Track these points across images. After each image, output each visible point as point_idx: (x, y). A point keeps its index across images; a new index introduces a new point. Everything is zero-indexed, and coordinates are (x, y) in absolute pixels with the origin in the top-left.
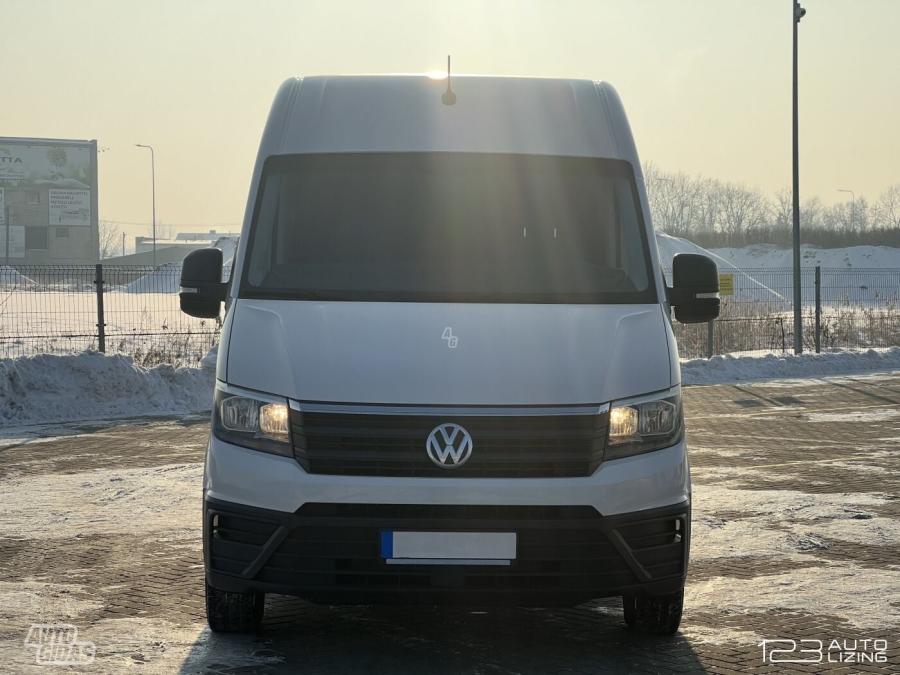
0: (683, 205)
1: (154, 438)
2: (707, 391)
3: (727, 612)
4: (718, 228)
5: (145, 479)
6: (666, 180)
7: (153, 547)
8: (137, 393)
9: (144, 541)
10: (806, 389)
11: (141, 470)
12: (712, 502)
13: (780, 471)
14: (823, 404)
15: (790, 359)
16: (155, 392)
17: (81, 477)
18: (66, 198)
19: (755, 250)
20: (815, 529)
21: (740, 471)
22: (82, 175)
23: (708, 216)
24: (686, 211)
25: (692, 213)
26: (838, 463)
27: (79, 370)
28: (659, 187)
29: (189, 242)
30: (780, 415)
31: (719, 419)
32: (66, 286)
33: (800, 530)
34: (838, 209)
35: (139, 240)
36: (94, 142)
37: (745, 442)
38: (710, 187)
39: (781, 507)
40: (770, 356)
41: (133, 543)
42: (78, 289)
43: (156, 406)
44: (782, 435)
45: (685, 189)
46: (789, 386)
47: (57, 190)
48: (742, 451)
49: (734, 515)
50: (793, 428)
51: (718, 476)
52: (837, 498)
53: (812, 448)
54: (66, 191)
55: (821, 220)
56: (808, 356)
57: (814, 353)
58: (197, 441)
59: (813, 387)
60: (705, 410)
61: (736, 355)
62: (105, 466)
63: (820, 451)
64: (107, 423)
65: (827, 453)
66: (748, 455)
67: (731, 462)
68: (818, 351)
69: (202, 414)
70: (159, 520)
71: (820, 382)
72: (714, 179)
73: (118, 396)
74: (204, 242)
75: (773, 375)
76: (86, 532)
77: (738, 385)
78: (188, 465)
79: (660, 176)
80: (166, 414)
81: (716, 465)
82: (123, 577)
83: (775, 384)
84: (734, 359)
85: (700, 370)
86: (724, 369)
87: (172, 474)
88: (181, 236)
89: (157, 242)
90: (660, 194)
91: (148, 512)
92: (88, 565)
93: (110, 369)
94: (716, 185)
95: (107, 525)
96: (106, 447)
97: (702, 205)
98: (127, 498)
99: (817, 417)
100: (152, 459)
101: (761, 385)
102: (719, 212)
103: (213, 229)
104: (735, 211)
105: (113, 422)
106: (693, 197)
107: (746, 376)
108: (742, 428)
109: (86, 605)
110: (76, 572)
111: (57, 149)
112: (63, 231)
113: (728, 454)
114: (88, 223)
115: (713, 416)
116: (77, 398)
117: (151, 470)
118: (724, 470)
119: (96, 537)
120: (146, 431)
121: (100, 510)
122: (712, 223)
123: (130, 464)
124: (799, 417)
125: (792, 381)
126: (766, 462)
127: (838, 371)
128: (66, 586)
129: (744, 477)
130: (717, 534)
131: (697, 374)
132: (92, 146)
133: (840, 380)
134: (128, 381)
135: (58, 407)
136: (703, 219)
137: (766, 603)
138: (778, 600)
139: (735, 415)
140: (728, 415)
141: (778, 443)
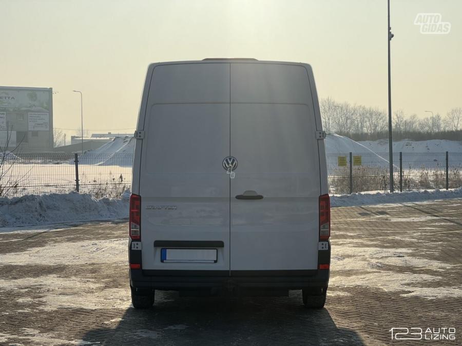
0: (347, 119)
1: (104, 229)
2: (348, 209)
3: (338, 287)
4: (365, 130)
5: (106, 244)
6: (339, 107)
7: (116, 267)
8: (93, 210)
9: (113, 265)
10: (393, 208)
11: (103, 241)
12: (341, 252)
13: (372, 241)
14: (399, 214)
15: (388, 195)
16: (101, 210)
17: (79, 244)
18: (38, 117)
19: (382, 142)
20: (380, 261)
21: (355, 241)
22: (45, 105)
23: (360, 124)
24: (349, 121)
25: (352, 122)
26: (398, 238)
27: (69, 200)
28: (335, 110)
29: (98, 138)
30: (379, 219)
31: (351, 221)
32: (40, 161)
33: (374, 261)
34: (426, 120)
35: (73, 138)
36: (51, 89)
37: (360, 229)
38: (361, 110)
39: (369, 253)
40: (378, 193)
41: (109, 266)
42: (45, 163)
43: (101, 216)
44: (377, 227)
45: (348, 111)
46: (386, 207)
47: (33, 113)
48: (358, 233)
49: (349, 256)
50: (383, 224)
51: (345, 242)
52: (392, 250)
53: (389, 232)
54: (37, 113)
55: (418, 126)
56: (396, 193)
57: (400, 192)
58: (123, 230)
59: (397, 207)
60: (345, 217)
61: (363, 193)
62: (87, 240)
63: (392, 233)
64: (82, 223)
65: (394, 234)
66: (361, 235)
67: (352, 237)
68: (401, 191)
69: (122, 219)
70: (116, 258)
71: (401, 205)
72: (363, 106)
73: (86, 212)
74: (105, 138)
75: (380, 202)
76: (89, 262)
77: (363, 206)
78: (122, 239)
79: (335, 104)
80: (106, 219)
81: (346, 238)
82: (108, 276)
83: (380, 206)
84: (362, 195)
85: (346, 199)
86: (357, 199)
87: (117, 242)
88: (93, 136)
89: (84, 138)
90: (335, 113)
91: (111, 256)
92: (93, 273)
93: (82, 200)
94: (363, 109)
95: (96, 260)
96: (85, 232)
97: (357, 119)
98: (101, 251)
99: (394, 220)
100: (106, 237)
101: (374, 206)
102: (366, 122)
103: (110, 132)
104: (373, 122)
105: (84, 222)
106: (352, 114)
107: (367, 202)
108: (361, 224)
109: (98, 285)
110: (90, 275)
111: (33, 93)
112: (35, 134)
113: (352, 234)
114: (48, 129)
115: (348, 219)
116: (68, 213)
117: (108, 241)
118: (348, 240)
119: (93, 264)
120: (100, 226)
121: (91, 255)
122: (362, 127)
123: (97, 239)
124: (387, 219)
125: (388, 204)
126: (367, 237)
127: (410, 200)
128: (89, 279)
129: (356, 243)
130: (341, 262)
131: (344, 201)
132: (49, 91)
133: (410, 204)
134: (90, 205)
135: (60, 217)
136: (358, 125)
137: (353, 284)
138: (359, 283)
139: (358, 219)
140: (355, 219)
141: (374, 230)
